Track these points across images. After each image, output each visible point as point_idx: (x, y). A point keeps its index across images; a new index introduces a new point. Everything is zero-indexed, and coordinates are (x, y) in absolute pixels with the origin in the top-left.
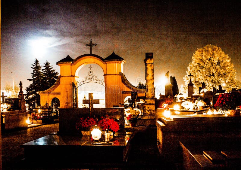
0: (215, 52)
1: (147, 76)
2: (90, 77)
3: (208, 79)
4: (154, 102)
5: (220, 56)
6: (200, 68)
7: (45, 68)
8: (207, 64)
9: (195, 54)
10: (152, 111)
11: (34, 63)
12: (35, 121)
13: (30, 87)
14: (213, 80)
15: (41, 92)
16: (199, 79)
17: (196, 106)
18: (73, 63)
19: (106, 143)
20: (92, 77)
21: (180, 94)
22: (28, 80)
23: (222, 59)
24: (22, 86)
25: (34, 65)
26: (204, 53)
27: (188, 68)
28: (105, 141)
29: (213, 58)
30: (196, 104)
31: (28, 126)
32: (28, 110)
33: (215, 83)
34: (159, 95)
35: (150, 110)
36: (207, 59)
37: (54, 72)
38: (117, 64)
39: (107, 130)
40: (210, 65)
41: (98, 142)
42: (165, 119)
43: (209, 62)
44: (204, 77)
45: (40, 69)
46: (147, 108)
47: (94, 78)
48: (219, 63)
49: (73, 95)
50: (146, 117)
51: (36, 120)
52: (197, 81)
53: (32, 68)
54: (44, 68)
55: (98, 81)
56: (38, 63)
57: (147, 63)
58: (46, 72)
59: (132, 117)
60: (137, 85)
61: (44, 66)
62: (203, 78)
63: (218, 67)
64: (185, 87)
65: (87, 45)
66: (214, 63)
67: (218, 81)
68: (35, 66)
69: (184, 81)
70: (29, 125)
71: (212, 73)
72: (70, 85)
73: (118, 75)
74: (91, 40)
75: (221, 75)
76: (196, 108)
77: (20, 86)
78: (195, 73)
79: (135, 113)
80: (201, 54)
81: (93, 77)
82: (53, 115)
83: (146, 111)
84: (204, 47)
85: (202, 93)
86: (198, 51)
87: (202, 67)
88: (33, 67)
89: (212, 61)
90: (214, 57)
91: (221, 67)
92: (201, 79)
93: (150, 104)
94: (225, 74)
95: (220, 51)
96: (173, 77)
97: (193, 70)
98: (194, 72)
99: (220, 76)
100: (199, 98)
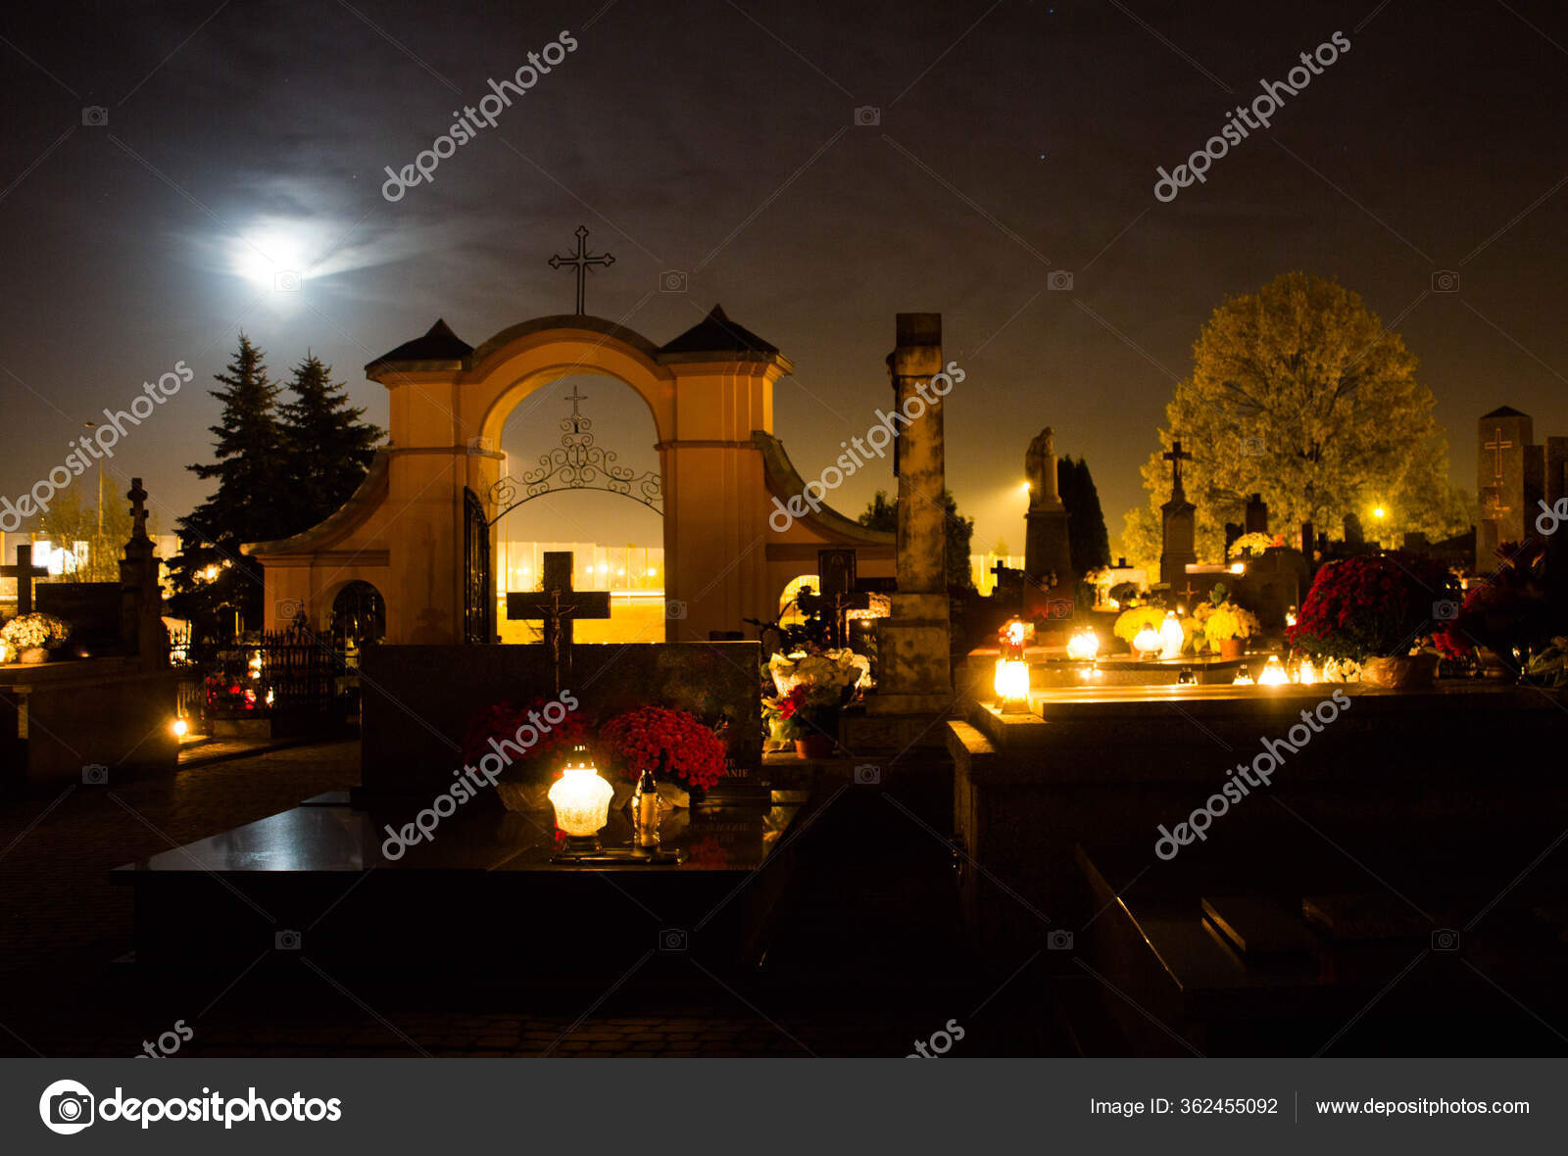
0: (1325, 315)
1: (907, 453)
2: (572, 457)
3: (1285, 479)
4: (944, 613)
5: (1358, 345)
6: (1240, 414)
7: (301, 396)
8: (1279, 390)
9: (1208, 325)
10: (926, 665)
11: (232, 369)
12: (224, 728)
13: (205, 512)
14: (1316, 483)
15: (266, 545)
16: (1235, 475)
17: (1200, 634)
18: (466, 368)
19: (637, 854)
20: (582, 456)
21: (1115, 563)
22: (190, 468)
23: (1368, 357)
24: (146, 505)
25: (228, 381)
26: (1263, 322)
27: (1170, 408)
28: (631, 846)
29: (1314, 355)
30: (1197, 626)
31: (183, 757)
32: (182, 655)
33: (1327, 503)
34: (993, 571)
35: (919, 659)
36: (1280, 358)
37: (353, 424)
38: (735, 378)
39: (648, 779)
40: (1296, 394)
41: (592, 848)
42: (996, 712)
43: (1291, 377)
44: (1264, 465)
45: (270, 406)
46: (900, 648)
47: (600, 464)
48: (1348, 384)
49: (467, 569)
50: (894, 699)
51: (232, 718)
52: (1222, 486)
53: (220, 396)
54: (294, 397)
55: (620, 484)
56: (256, 366)
57: (905, 377)
58: (304, 421)
59: (809, 702)
60: (864, 510)
61: (293, 387)
62: (1257, 471)
63: (1343, 405)
64: (1148, 522)
65: (556, 262)
66: (1323, 382)
67: (1341, 489)
68: (235, 384)
69: (1146, 485)
70: (187, 746)
71: (1312, 442)
72: (450, 507)
73: (743, 445)
74: (582, 233)
75: (1360, 452)
76: (1198, 648)
77: (131, 504)
78: (1208, 440)
79: (827, 677)
80: (1246, 330)
81: (593, 458)
82: (341, 688)
83: (893, 667)
84: (1263, 288)
85: (1238, 558)
86: (1231, 311)
87: (1253, 409)
88: (223, 388)
89: (1312, 373)
90: (1319, 347)
91: (1363, 406)
92: (1243, 476)
93: (921, 623)
94: (1381, 450)
95: (1357, 314)
96: (1075, 460)
97: (1200, 423)
98: (1204, 435)
99: (1357, 459)
100: (1220, 587)
